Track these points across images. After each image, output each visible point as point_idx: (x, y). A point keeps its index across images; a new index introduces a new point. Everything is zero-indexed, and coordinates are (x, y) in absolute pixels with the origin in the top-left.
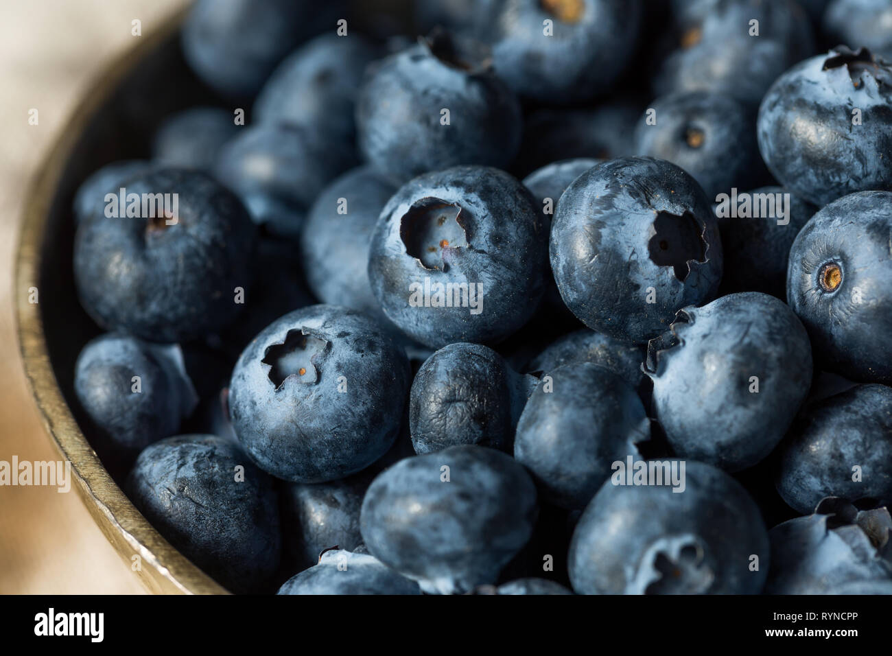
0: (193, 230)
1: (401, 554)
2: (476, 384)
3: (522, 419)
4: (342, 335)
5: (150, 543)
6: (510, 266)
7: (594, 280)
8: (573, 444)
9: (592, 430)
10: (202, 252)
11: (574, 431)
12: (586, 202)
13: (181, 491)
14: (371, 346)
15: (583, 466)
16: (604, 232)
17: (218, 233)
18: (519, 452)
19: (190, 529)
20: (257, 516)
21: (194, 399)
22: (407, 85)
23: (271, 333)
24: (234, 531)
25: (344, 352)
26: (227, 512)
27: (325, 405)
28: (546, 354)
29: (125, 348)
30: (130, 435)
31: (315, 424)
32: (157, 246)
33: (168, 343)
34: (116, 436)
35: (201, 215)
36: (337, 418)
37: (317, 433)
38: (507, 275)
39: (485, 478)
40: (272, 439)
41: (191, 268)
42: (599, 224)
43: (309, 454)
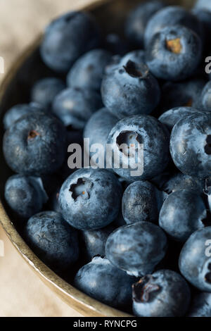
0: (44, 138)
1: (119, 264)
2: (145, 199)
3: (161, 211)
4: (97, 180)
5: (32, 259)
6: (155, 154)
7: (185, 160)
8: (179, 222)
9: (185, 217)
10: (47, 146)
11: (179, 217)
12: (182, 132)
13: (43, 236)
14: (108, 184)
15: (183, 229)
16: (189, 143)
17: (53, 139)
18: (160, 223)
19: (47, 250)
20: (70, 243)
21: (47, 197)
22: (118, 83)
23: (72, 178)
24: (62, 250)
25: (98, 187)
26: (59, 243)
27: (92, 207)
28: (170, 182)
29: (22, 182)
30: (25, 213)
31: (88, 213)
32: (31, 145)
33: (37, 176)
34: (20, 213)
35: (47, 132)
36: (96, 211)
37: (90, 216)
38: (155, 157)
39: (148, 237)
40: (74, 218)
41: (44, 152)
42: (187, 140)
43: (87, 223)
